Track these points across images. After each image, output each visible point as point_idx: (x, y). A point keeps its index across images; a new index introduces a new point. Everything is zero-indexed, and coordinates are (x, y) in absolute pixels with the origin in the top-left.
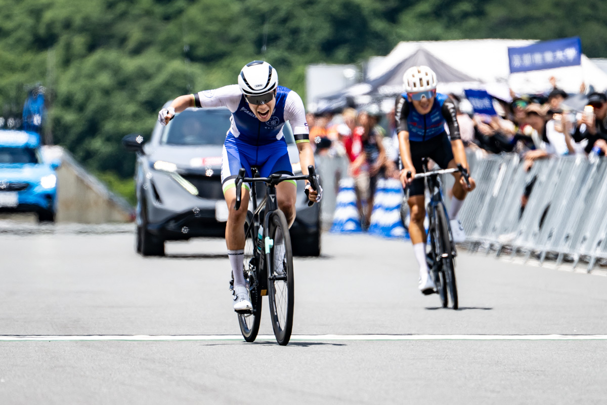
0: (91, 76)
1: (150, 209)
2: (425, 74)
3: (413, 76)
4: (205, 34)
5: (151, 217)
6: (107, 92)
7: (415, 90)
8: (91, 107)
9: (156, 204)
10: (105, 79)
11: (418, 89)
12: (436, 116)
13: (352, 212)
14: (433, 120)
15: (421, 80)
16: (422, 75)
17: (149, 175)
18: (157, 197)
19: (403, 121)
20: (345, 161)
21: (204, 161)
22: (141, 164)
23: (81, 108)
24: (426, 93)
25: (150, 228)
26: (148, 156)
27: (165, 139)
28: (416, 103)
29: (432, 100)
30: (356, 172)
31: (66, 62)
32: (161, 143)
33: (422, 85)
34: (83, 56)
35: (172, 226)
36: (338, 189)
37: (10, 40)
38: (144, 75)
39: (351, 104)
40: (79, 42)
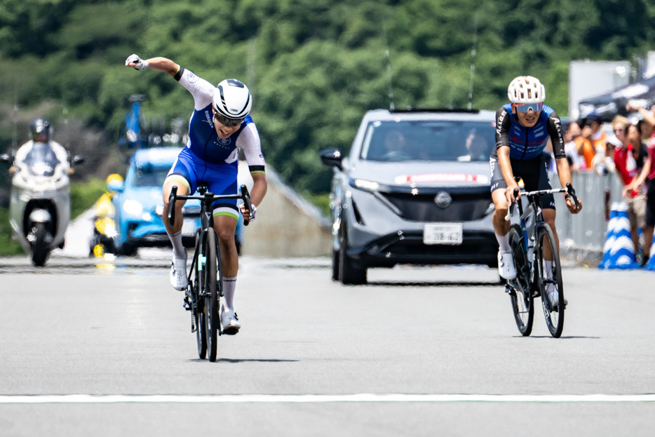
0: (301, 74)
1: (349, 231)
2: (533, 85)
3: (521, 86)
4: (443, 21)
5: (351, 241)
6: (321, 94)
7: (522, 101)
8: (302, 112)
9: (356, 225)
10: (318, 77)
11: (525, 100)
12: (540, 131)
13: (626, 242)
14: (537, 136)
15: (529, 90)
16: (531, 86)
17: (350, 193)
18: (358, 218)
19: (504, 135)
20: (617, 181)
21: (408, 179)
22: (340, 181)
23: (289, 113)
24: (534, 105)
25: (350, 253)
26: (348, 173)
27: (365, 155)
28: (521, 115)
29: (539, 113)
30: (633, 194)
31: (270, 57)
32: (361, 158)
33: (530, 97)
34: (290, 50)
35: (374, 250)
36: (608, 215)
37: (201, 29)
38: (368, 73)
39: (624, 111)
40: (286, 30)
